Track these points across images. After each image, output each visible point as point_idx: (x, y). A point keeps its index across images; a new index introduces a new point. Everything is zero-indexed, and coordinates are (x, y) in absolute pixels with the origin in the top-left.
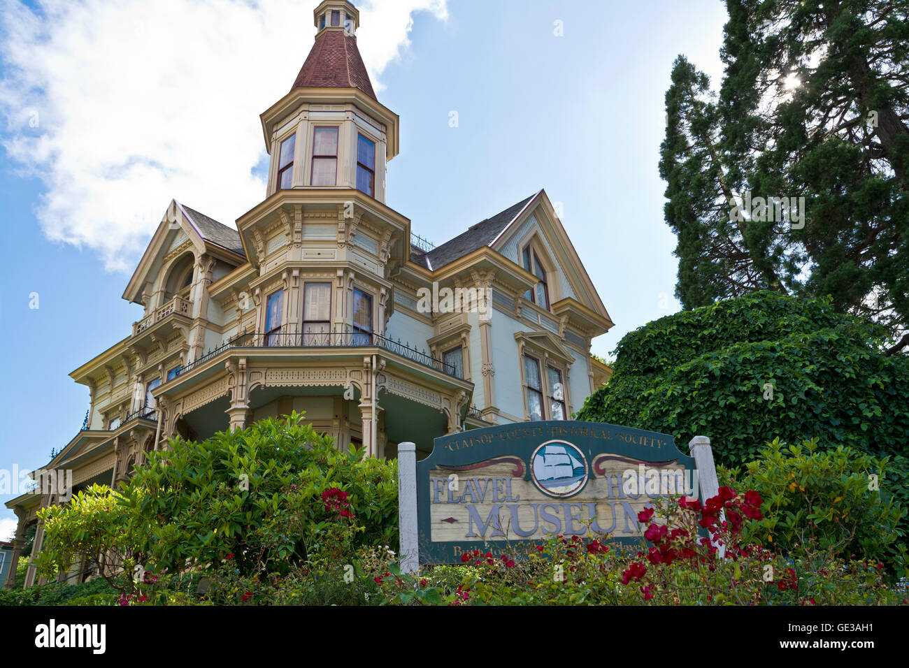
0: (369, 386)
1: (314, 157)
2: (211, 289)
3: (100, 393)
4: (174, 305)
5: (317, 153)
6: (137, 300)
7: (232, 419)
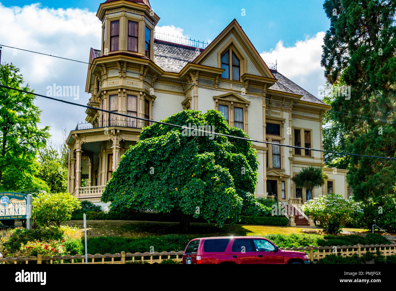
1: (111, 37)
5: (113, 35)
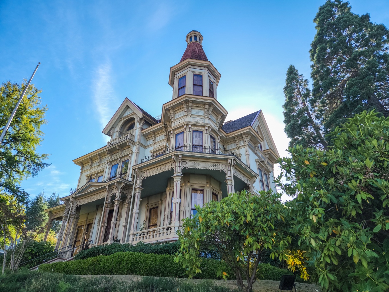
0: (230, 171)
1: (194, 85)
2: (143, 131)
3: (85, 169)
4: (128, 136)
6: (109, 134)
7: (175, 180)
